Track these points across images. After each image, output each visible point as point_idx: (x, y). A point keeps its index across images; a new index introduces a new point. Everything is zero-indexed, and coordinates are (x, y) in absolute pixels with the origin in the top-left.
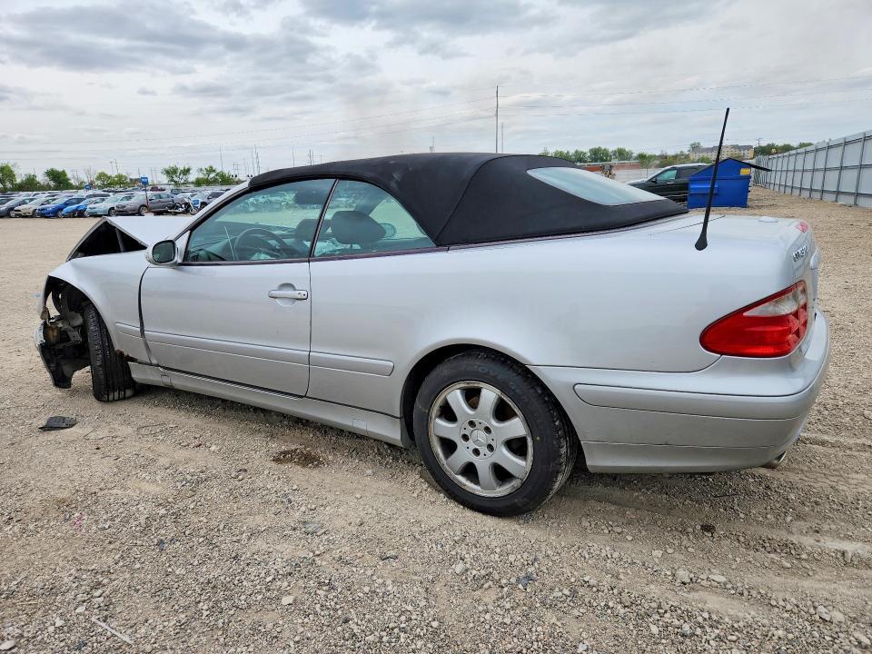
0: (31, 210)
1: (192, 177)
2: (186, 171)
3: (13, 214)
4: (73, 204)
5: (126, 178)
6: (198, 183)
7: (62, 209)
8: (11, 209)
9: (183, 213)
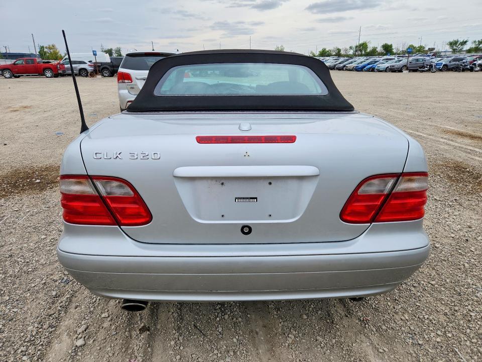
0: (352, 67)
1: (466, 47)
2: (464, 43)
3: (344, 69)
4: (371, 64)
5: (424, 48)
6: (469, 51)
7: (365, 67)
8: (344, 66)
9: (427, 71)
